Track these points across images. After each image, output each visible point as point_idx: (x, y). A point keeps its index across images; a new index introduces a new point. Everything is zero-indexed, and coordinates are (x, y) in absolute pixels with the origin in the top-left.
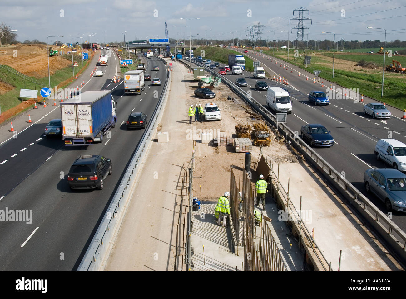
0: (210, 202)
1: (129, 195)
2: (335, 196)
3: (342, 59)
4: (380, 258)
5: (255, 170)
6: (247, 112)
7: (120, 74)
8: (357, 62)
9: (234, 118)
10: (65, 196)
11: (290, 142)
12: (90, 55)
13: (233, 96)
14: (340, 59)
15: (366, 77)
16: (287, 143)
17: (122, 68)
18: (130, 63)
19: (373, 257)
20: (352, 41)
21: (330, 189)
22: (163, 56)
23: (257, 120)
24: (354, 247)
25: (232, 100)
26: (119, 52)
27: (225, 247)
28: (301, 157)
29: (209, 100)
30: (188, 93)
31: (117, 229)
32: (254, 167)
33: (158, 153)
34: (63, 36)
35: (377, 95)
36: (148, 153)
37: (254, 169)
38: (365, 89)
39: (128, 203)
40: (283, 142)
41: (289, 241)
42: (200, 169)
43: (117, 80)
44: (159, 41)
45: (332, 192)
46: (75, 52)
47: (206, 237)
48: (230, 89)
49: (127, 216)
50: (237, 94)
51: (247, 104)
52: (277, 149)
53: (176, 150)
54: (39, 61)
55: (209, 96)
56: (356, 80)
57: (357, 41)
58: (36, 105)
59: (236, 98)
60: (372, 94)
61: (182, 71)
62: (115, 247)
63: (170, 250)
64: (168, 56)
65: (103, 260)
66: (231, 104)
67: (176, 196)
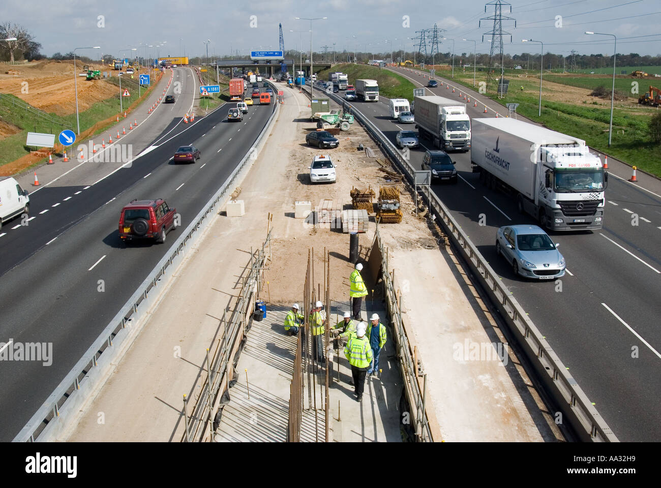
0: (286, 307)
1: (159, 296)
2: (479, 301)
3: (570, 85)
4: (517, 392)
5: (367, 260)
6: (382, 170)
7: (198, 109)
8: (592, 89)
9: (358, 179)
10: (62, 296)
11: (434, 217)
12: (155, 78)
13: (369, 144)
14: (565, 84)
15: (595, 114)
16: (430, 219)
17: (202, 99)
18: (215, 91)
19: (504, 391)
20: (592, 55)
21: (474, 289)
22: (276, 80)
23: (395, 183)
24: (480, 377)
25: (364, 151)
26: (203, 73)
27: (289, 373)
28: (445, 241)
29: (329, 150)
30: (297, 140)
31: (127, 344)
32: (366, 255)
33: (222, 233)
34: (99, 47)
35: (602, 143)
36: (206, 233)
37: (366, 258)
38: (587, 133)
39: (155, 307)
40: (424, 216)
41: (390, 367)
42: (281, 258)
43: (189, 119)
44: (267, 54)
45: (475, 294)
46: (131, 72)
47: (264, 359)
48: (368, 134)
49: (147, 327)
50: (375, 141)
51: (386, 156)
52: (411, 228)
53: (252, 228)
54: (69, 87)
55: (328, 145)
56: (575, 118)
57: (600, 55)
58: (51, 158)
59: (372, 148)
60: (595, 141)
61: (298, 104)
62: (118, 371)
63: (199, 376)
64: (282, 80)
65: (94, 388)
66: (361, 156)
67: (231, 298)
